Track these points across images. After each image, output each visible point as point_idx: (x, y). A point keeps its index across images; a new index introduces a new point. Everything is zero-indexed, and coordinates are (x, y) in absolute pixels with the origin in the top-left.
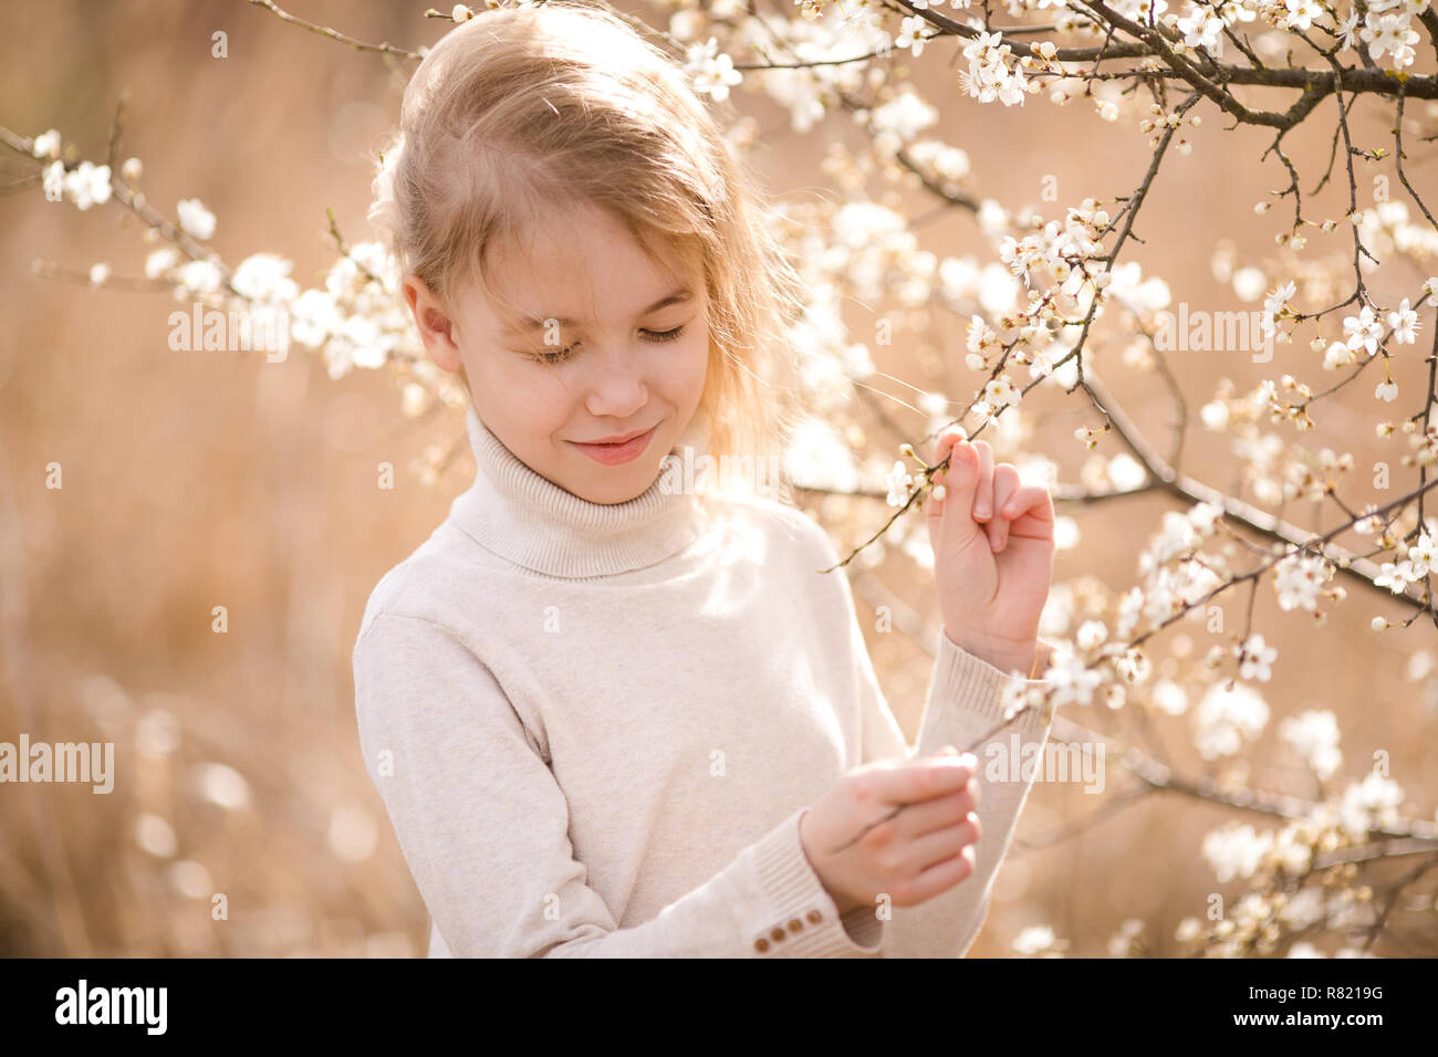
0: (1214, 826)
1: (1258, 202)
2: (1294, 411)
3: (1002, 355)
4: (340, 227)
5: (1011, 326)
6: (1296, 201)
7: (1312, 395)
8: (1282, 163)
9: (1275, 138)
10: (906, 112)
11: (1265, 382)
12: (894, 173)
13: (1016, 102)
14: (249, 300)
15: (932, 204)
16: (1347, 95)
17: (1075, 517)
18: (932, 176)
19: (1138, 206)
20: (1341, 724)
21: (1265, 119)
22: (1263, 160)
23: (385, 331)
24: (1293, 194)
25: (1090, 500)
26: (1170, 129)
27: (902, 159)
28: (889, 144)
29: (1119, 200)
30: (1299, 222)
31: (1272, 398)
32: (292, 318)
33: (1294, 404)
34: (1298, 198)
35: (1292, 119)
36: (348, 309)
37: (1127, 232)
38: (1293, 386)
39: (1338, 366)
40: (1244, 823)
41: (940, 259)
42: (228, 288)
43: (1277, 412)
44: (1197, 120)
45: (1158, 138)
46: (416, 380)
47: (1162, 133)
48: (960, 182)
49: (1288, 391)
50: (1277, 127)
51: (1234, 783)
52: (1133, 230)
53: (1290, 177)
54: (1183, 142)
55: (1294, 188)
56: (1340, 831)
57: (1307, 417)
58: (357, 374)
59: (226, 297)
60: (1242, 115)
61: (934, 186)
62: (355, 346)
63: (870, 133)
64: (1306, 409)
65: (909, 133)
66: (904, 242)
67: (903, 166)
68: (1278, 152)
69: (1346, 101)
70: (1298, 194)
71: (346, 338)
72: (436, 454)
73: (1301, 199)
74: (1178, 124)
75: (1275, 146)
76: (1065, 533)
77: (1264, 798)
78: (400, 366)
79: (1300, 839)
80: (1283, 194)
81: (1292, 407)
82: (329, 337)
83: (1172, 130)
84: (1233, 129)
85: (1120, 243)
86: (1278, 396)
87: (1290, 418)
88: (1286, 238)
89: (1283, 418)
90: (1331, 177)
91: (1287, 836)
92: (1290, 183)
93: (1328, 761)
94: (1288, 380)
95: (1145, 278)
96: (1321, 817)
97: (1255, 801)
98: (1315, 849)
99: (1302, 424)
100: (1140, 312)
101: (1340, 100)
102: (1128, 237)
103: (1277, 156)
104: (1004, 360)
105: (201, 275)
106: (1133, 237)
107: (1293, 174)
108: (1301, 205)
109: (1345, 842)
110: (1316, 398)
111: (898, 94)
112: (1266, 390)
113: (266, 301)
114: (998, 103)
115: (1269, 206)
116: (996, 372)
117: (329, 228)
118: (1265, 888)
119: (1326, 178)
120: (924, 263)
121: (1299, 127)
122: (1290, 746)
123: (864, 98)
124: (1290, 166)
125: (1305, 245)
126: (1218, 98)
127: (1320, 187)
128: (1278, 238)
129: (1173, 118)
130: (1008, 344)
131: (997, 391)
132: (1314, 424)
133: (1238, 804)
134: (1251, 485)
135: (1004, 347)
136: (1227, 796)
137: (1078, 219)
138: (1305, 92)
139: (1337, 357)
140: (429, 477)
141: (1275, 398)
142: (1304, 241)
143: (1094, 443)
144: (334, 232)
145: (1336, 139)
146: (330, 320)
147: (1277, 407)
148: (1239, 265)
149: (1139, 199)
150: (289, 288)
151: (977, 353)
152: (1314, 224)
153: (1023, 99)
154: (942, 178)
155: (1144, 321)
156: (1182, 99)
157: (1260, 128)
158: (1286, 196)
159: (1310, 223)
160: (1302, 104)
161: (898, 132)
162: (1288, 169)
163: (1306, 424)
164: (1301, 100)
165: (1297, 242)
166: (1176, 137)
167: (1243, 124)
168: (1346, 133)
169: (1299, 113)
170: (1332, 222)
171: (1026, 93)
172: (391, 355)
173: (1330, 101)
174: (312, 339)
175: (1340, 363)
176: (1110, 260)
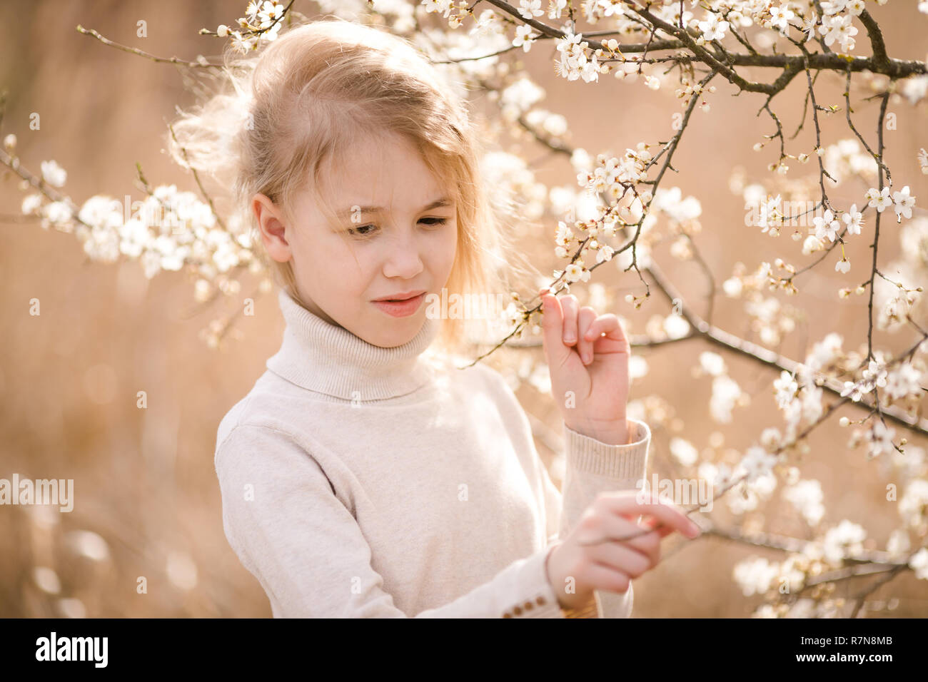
0: (742, 559)
1: (756, 143)
2: (784, 282)
3: (579, 247)
4: (145, 176)
5: (586, 228)
6: (781, 142)
7: (796, 271)
8: (771, 117)
9: (765, 101)
10: (523, 92)
11: (764, 264)
12: (517, 132)
13: (592, 79)
14: (90, 228)
15: (542, 152)
16: (813, 72)
17: (644, 356)
18: (542, 134)
19: (675, 147)
20: (824, 488)
21: (759, 88)
22: (758, 115)
23: (179, 244)
24: (779, 137)
25: (653, 345)
26: (696, 96)
27: (522, 122)
28: (512, 113)
29: (661, 143)
30: (783, 156)
31: (769, 274)
32: (120, 239)
33: (783, 278)
34: (782, 140)
35: (777, 87)
36: (156, 232)
37: (668, 165)
38: (782, 266)
39: (812, 252)
40: (761, 557)
41: (549, 189)
42: (76, 219)
43: (773, 284)
44: (713, 89)
45: (687, 102)
46: (202, 277)
47: (691, 98)
48: (560, 137)
49: (780, 269)
50: (767, 93)
51: (754, 529)
52: (672, 163)
53: (776, 126)
54: (704, 103)
55: (779, 133)
56: (823, 561)
57: (794, 287)
58: (165, 274)
59: (75, 225)
60: (743, 85)
61: (543, 141)
62: (162, 256)
63: (499, 106)
64: (792, 280)
65: (525, 105)
66: (525, 177)
67: (523, 127)
68: (768, 110)
69: (812, 76)
70: (782, 137)
71: (156, 251)
72: (217, 326)
73: (784, 140)
74: (701, 92)
75: (766, 106)
76: (637, 367)
77: (774, 539)
78: (192, 269)
79: (796, 567)
80: (772, 138)
81: (782, 280)
82: (144, 250)
83: (697, 96)
84: (738, 95)
85: (663, 172)
86: (773, 272)
87: (781, 287)
88: (775, 167)
89: (777, 287)
90: (804, 126)
91: (787, 566)
92: (776, 130)
93: (815, 513)
94: (779, 262)
95: (684, 197)
96: (811, 551)
97: (768, 541)
98: (807, 573)
99: (789, 291)
100: (681, 220)
101: (808, 74)
102: (668, 168)
103: (768, 113)
104: (580, 251)
105: (58, 212)
106: (671, 168)
107: (778, 124)
108: (784, 145)
109: (826, 567)
110: (800, 273)
111: (517, 80)
112: (765, 268)
113: (102, 227)
114: (581, 80)
115: (763, 146)
116: (575, 258)
117: (139, 177)
118: (775, 600)
119: (801, 127)
120: (539, 191)
121: (782, 93)
122: (790, 504)
123: (496, 84)
124: (776, 119)
125: (787, 171)
126: (727, 74)
127: (797, 134)
128: (770, 168)
129: (697, 88)
130: (583, 240)
131: (573, 271)
132: (797, 290)
133: (756, 543)
134: (759, 333)
135: (580, 242)
136: (749, 538)
137: (632, 156)
138: (785, 70)
139: (811, 246)
140: (212, 342)
141: (771, 274)
142: (787, 168)
143: (639, 305)
144: (142, 179)
145: (806, 101)
146: (144, 238)
147: (772, 281)
148: (748, 182)
149: (675, 143)
150: (115, 219)
151: (563, 246)
152: (793, 157)
153: (597, 77)
154: (549, 135)
155: (684, 226)
156: (703, 76)
157: (755, 94)
158: (774, 139)
159: (790, 156)
160: (784, 78)
161: (518, 105)
162: (775, 121)
163: (792, 291)
164: (783, 75)
165: (783, 169)
166: (699, 101)
167: (744, 92)
168: (813, 96)
169: (782, 84)
170: (804, 155)
171: (599, 74)
172: (186, 262)
173: (802, 75)
174: (132, 250)
175: (813, 249)
176: (656, 183)
